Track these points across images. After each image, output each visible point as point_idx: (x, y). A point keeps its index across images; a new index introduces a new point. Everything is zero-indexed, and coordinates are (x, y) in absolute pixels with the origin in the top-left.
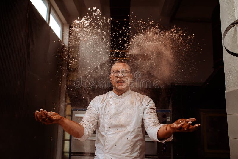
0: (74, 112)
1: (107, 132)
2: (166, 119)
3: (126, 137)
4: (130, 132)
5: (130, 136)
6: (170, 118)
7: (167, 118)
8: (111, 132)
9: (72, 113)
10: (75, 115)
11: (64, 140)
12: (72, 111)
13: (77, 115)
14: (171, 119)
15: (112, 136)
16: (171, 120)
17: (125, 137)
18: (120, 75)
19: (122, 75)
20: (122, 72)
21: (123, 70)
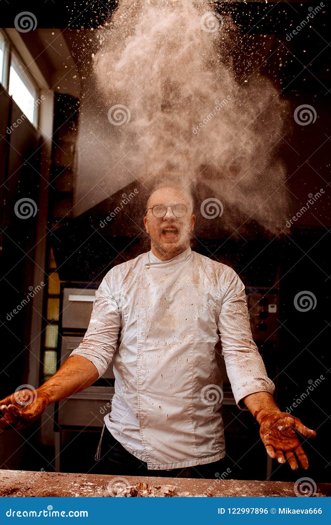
0: (66, 290)
1: (141, 347)
2: (268, 308)
3: (184, 357)
4: (192, 344)
5: (191, 354)
6: (275, 306)
7: (270, 306)
8: (151, 346)
9: (62, 289)
10: (68, 297)
11: (44, 349)
12: (62, 287)
13: (73, 298)
14: (277, 307)
15: (152, 354)
16: (277, 310)
17: (182, 356)
18: (169, 215)
19: (172, 215)
20: (172, 209)
21: (175, 203)
